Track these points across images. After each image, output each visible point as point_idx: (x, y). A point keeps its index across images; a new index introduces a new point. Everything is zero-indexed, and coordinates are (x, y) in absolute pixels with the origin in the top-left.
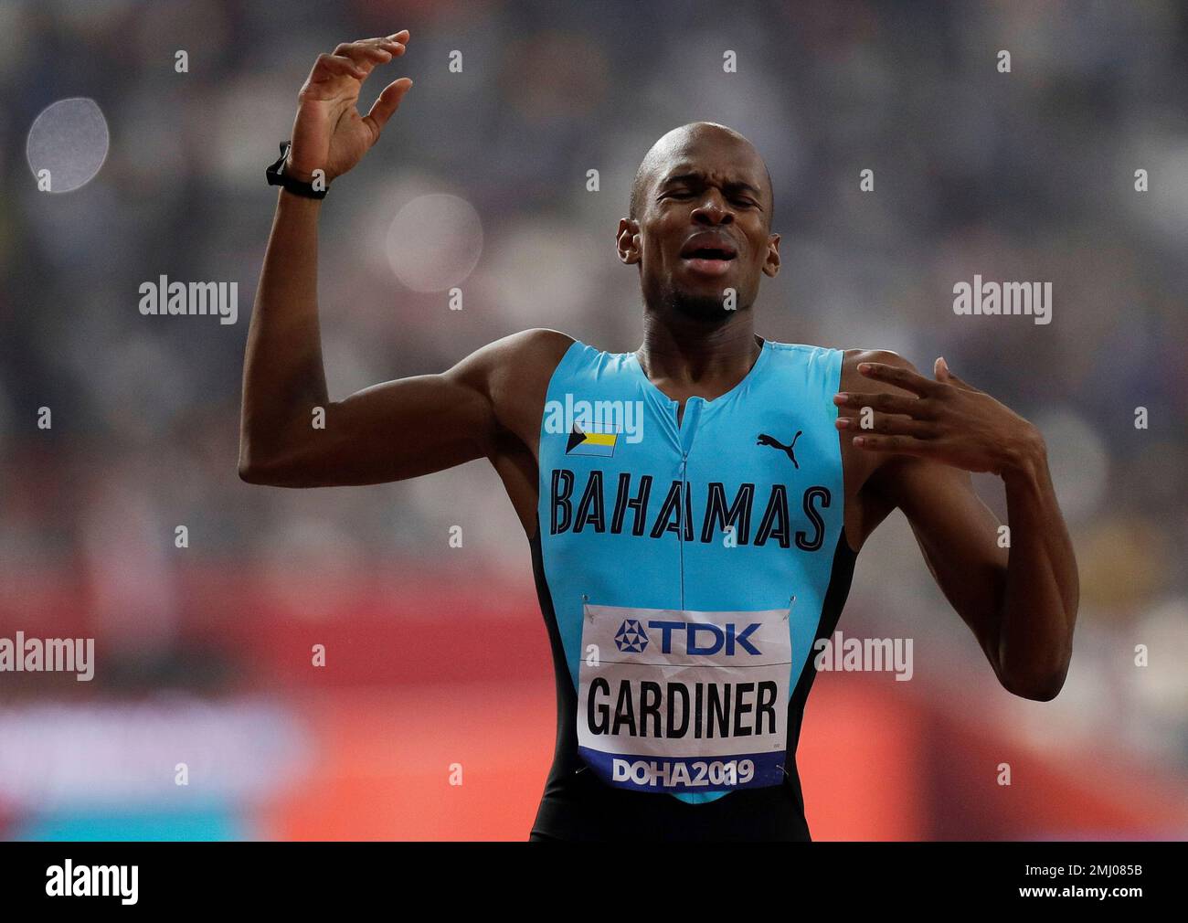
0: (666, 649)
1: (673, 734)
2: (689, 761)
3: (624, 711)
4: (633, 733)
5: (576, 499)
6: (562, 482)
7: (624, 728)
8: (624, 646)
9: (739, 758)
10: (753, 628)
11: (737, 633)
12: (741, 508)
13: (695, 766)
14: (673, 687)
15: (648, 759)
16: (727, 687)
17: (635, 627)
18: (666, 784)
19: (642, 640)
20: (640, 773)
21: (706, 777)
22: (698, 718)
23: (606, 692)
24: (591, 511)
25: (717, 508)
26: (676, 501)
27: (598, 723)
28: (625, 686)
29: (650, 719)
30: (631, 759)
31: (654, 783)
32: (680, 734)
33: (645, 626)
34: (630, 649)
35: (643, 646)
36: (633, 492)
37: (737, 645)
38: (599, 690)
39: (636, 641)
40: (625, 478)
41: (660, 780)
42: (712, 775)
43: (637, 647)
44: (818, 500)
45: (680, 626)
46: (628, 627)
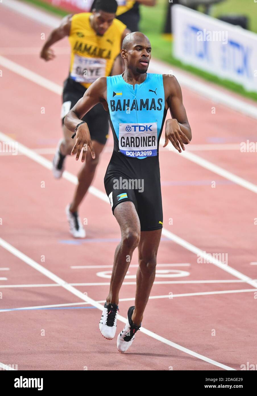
0: (135, 131)
1: (137, 146)
2: (140, 151)
3: (128, 143)
4: (129, 147)
5: (116, 106)
6: (112, 102)
7: (128, 146)
8: (127, 130)
9: (149, 151)
10: (151, 126)
11: (148, 127)
12: (147, 103)
13: (141, 152)
14: (136, 138)
15: (132, 151)
16: (147, 137)
17: (129, 127)
18: (136, 156)
19: (130, 129)
20: (131, 154)
21: (143, 154)
22: (141, 143)
23: (124, 139)
24: (119, 107)
25: (142, 104)
26: (135, 103)
27: (123, 145)
28: (128, 138)
29: (133, 144)
30: (129, 151)
31: (134, 156)
32: (138, 146)
33: (131, 127)
34: (128, 131)
35: (131, 130)
36: (126, 103)
37: (148, 129)
38: (123, 139)
39: (129, 129)
40: (125, 100)
41: (135, 155)
42: (144, 154)
43: (130, 130)
44: (160, 101)
45: (137, 126)
46: (128, 127)
